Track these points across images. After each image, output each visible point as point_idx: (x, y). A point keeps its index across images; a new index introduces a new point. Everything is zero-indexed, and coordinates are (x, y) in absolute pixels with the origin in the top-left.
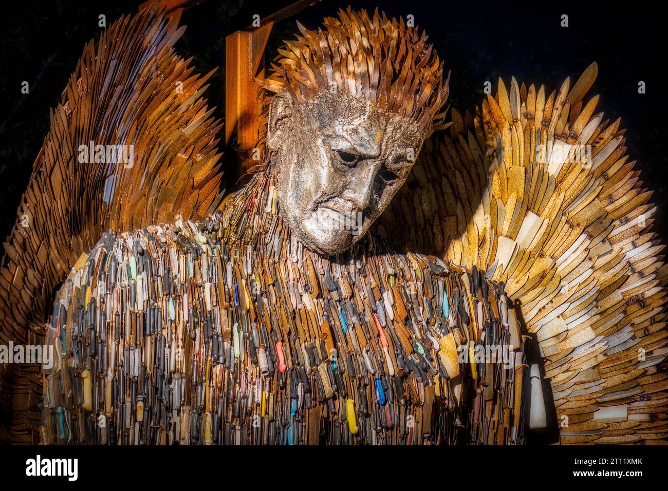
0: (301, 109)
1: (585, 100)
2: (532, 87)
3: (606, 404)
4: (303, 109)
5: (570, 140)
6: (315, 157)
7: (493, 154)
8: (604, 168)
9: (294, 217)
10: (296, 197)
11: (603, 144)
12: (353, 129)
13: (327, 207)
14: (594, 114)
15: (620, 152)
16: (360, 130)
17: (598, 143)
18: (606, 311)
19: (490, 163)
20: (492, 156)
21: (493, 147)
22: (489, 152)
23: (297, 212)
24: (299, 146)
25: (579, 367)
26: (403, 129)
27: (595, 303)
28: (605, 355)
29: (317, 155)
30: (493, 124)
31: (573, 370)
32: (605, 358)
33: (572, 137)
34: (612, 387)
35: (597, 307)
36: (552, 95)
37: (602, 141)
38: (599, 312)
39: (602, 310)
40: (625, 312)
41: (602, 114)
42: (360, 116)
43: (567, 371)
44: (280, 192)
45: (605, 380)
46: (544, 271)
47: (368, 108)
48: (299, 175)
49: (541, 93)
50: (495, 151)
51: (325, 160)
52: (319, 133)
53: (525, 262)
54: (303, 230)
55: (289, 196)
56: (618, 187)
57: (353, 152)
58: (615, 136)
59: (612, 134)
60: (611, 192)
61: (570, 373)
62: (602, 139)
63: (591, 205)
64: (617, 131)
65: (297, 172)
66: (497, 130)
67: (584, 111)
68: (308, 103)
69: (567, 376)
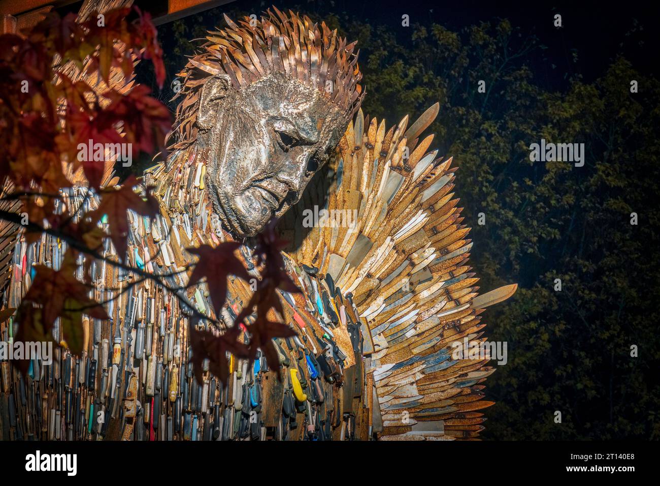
0: (242, 91)
1: (422, 137)
2: (374, 120)
3: (423, 419)
4: (244, 91)
5: (404, 172)
6: (257, 136)
7: (333, 176)
8: (433, 202)
9: (225, 193)
10: (230, 174)
11: (435, 179)
12: (299, 113)
13: (260, 187)
14: (429, 151)
15: (449, 189)
16: (305, 115)
17: (430, 177)
18: (423, 333)
19: (329, 185)
20: (333, 179)
21: (334, 170)
22: (330, 174)
23: (229, 189)
24: (238, 125)
25: (397, 383)
26: (338, 120)
27: (414, 325)
28: (423, 373)
29: (260, 134)
30: (338, 150)
31: (392, 385)
32: (423, 376)
33: (406, 170)
34: (428, 403)
35: (415, 328)
36: (392, 129)
37: (434, 177)
38: (417, 333)
39: (420, 331)
40: (442, 335)
41: (436, 152)
42: (306, 102)
43: (386, 385)
44: (209, 168)
45: (422, 397)
46: (370, 291)
47: (315, 95)
48: (235, 153)
49: (382, 127)
50: (335, 174)
51: (267, 141)
52: (263, 114)
53: (353, 280)
54: (233, 206)
55: (222, 172)
56: (441, 221)
57: (295, 136)
58: (446, 173)
59: (444, 171)
60: (435, 225)
61: (389, 388)
62: (434, 174)
63: (417, 234)
64: (449, 169)
65: (233, 150)
66: (340, 156)
67: (418, 147)
68: (249, 86)
69: (386, 390)
